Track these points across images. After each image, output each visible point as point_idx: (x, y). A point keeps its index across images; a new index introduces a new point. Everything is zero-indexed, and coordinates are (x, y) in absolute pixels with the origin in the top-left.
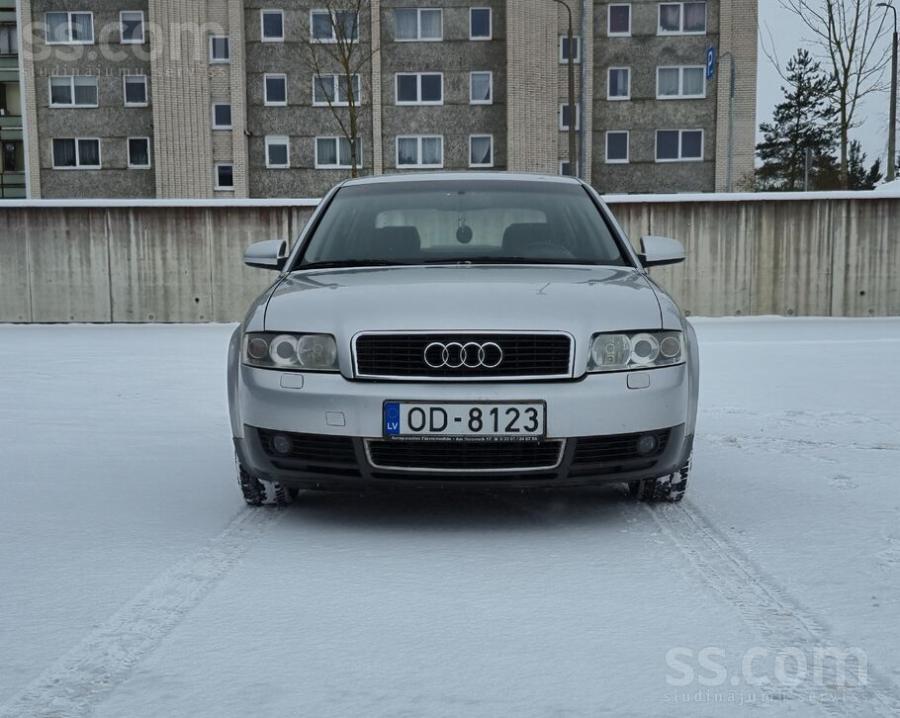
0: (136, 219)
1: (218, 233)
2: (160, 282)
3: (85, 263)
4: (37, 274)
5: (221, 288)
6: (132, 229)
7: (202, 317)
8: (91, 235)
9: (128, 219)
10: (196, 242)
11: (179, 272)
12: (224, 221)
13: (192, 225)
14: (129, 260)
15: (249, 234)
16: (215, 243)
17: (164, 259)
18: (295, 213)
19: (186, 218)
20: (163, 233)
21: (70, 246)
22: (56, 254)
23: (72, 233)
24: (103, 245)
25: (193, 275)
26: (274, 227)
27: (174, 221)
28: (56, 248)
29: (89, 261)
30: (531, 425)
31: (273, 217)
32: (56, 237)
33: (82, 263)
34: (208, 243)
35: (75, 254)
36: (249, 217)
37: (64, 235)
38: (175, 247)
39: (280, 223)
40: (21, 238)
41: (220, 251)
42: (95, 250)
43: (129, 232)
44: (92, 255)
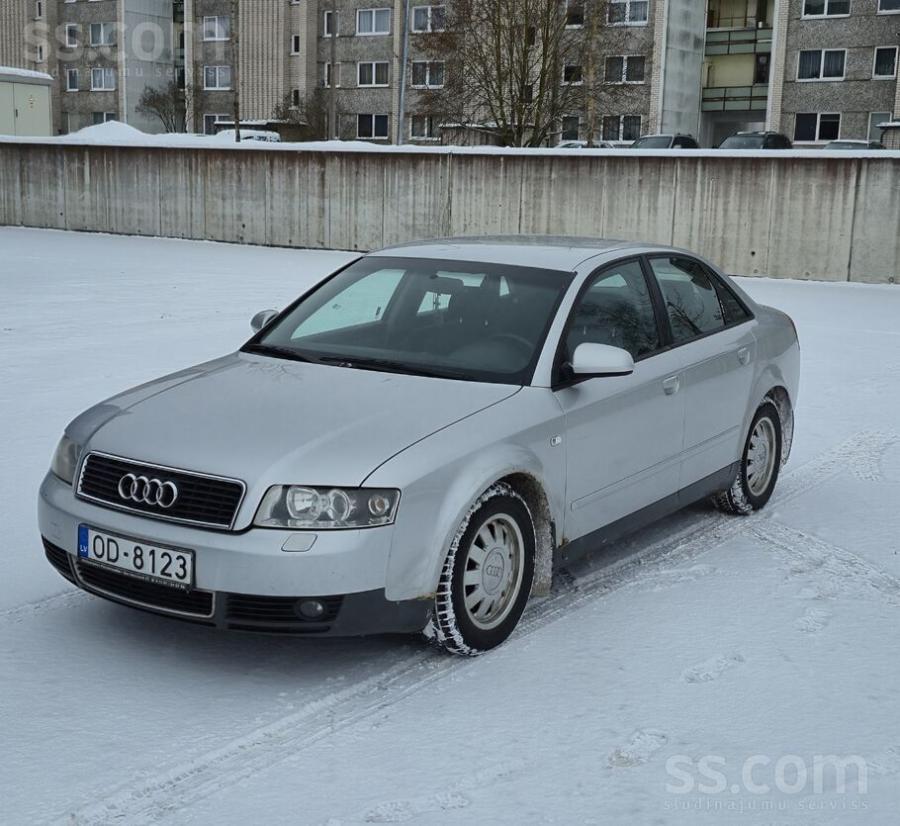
0: (704, 169)
1: (781, 185)
2: (719, 234)
3: (652, 211)
4: (610, 220)
5: (778, 242)
6: (699, 179)
7: (756, 271)
8: (661, 184)
9: (696, 169)
10: (759, 193)
11: (739, 225)
12: (789, 172)
13: (757, 176)
14: (692, 210)
15: (814, 188)
16: (778, 194)
17: (726, 211)
18: (865, 166)
19: (751, 170)
20: (728, 184)
21: (641, 194)
22: (628, 203)
23: (644, 182)
24: (671, 194)
25: (752, 229)
26: (840, 181)
27: (740, 173)
28: (628, 196)
29: (656, 209)
30: (181, 573)
31: (841, 168)
32: (629, 185)
33: (649, 211)
34: (770, 194)
35: (645, 203)
36: (816, 170)
37: (637, 182)
38: (737, 199)
39: (847, 176)
40: (600, 186)
41: (782, 204)
42: (663, 199)
43: (695, 182)
44: (660, 204)
